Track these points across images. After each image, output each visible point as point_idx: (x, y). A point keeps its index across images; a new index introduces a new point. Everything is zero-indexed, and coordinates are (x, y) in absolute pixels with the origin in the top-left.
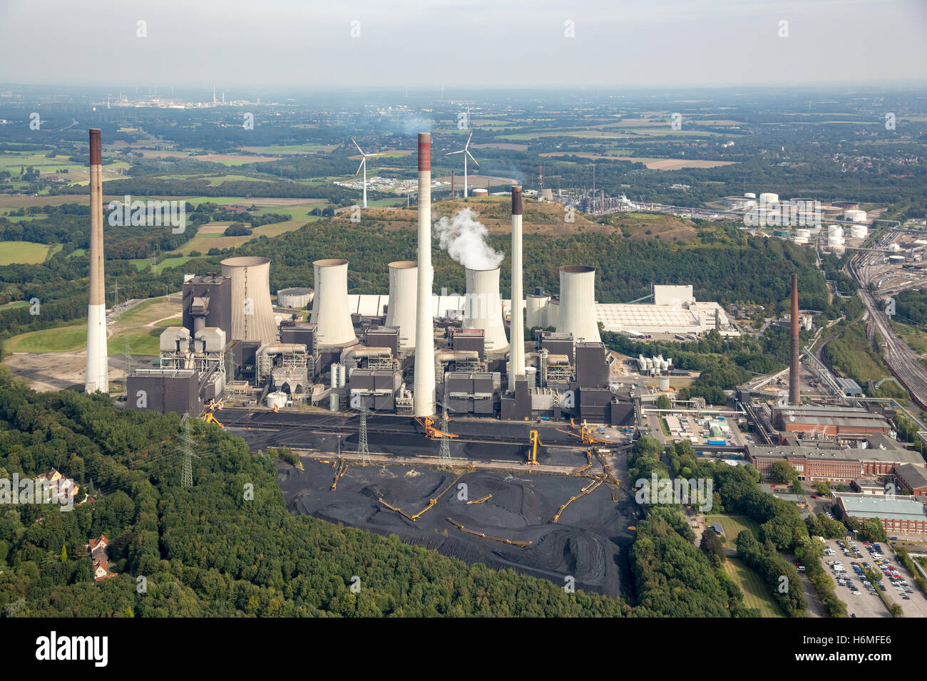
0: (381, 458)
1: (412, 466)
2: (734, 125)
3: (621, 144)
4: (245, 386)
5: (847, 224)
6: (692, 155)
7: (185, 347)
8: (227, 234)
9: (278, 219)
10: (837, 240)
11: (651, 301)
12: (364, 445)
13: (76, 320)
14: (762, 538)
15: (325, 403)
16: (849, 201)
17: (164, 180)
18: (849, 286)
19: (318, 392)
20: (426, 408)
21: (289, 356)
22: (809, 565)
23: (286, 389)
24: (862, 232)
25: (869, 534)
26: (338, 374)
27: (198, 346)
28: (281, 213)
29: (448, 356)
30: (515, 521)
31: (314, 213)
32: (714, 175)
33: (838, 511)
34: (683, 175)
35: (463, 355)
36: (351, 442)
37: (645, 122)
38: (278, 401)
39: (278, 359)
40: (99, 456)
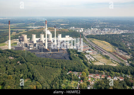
0: (44, 53)
1: (47, 53)
2: (68, 20)
3: (57, 22)
4: (26, 48)
5: (81, 30)
6: (65, 23)
8: (16, 33)
9: (21, 31)
10: (81, 31)
11: (65, 37)
12: (42, 51)
13: (3, 43)
14: (80, 55)
15: (36, 48)
16: (81, 28)
18: (82, 35)
19: (35, 47)
20: (47, 48)
22: (84, 56)
23: (31, 47)
24: (83, 30)
25: (88, 54)
26: (37, 45)
27: (21, 44)
28: (22, 31)
29: (48, 43)
31: (26, 30)
32: (68, 25)
33: (86, 52)
34: (65, 25)
35: (50, 43)
36: (41, 51)
37: (59, 20)
38: (31, 49)
39: (30, 45)
40: (15, 55)
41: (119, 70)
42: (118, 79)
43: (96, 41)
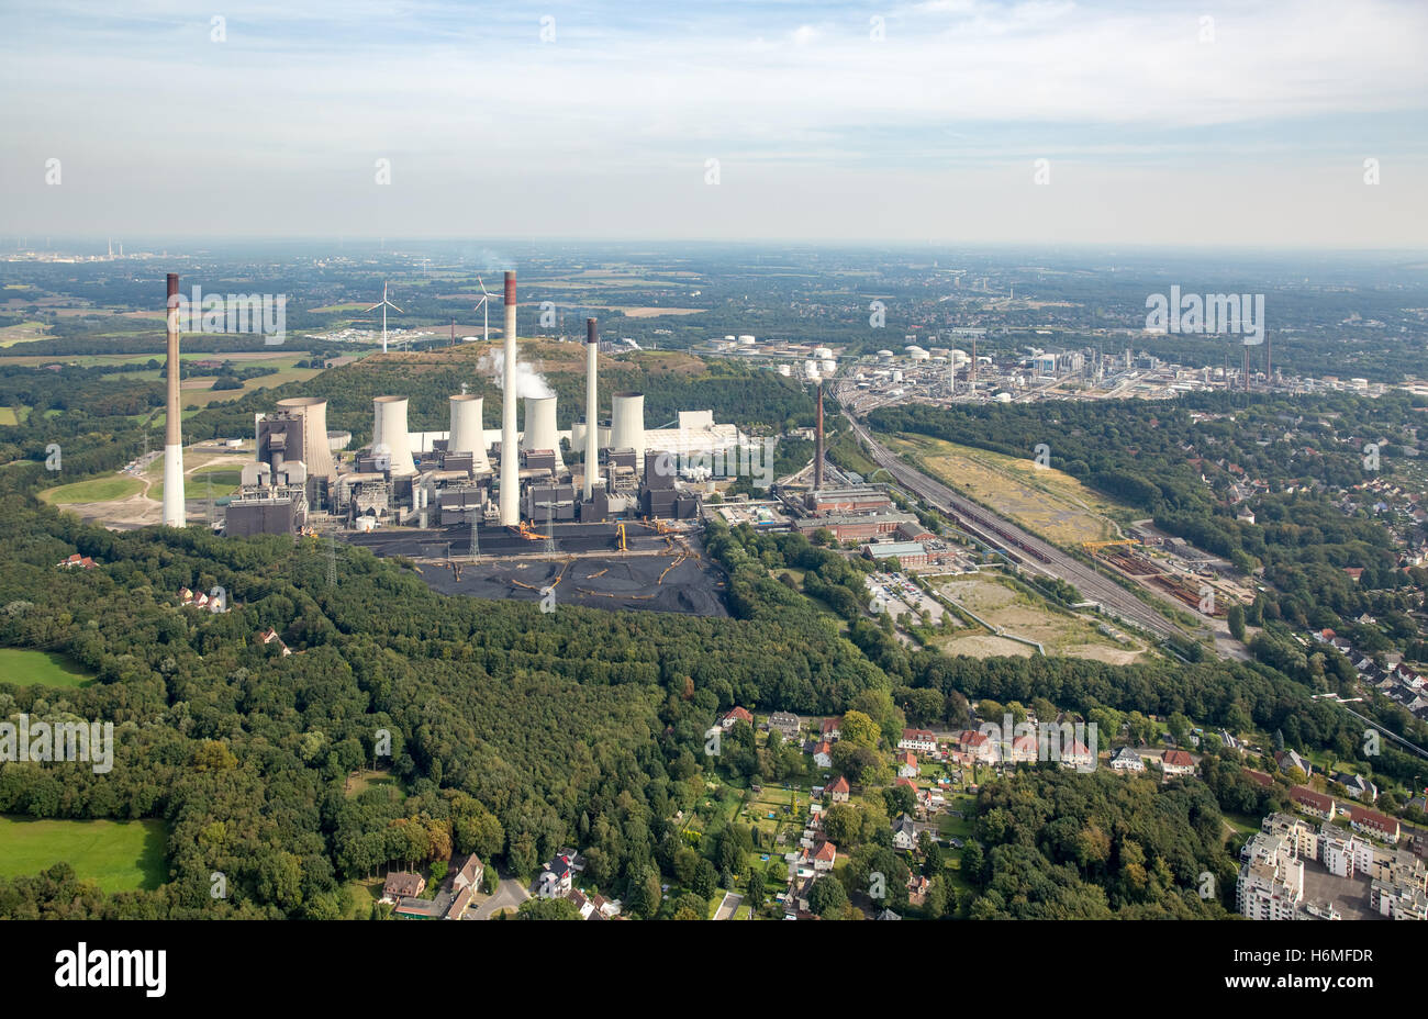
0: (487, 558)
1: (522, 561)
2: (695, 276)
3: (592, 294)
4: (325, 515)
5: (819, 360)
6: (665, 303)
7: (267, 481)
8: (216, 388)
9: (265, 372)
10: (813, 373)
11: (676, 426)
12: (475, 547)
13: (103, 473)
14: (820, 575)
15: (416, 522)
16: (816, 341)
17: (109, 338)
18: (833, 406)
19: (404, 513)
20: (512, 518)
21: (370, 484)
22: (858, 588)
23: (371, 512)
24: (831, 367)
25: (890, 567)
26: (420, 496)
27: (281, 479)
28: (267, 366)
29: (526, 474)
30: (629, 584)
31: (302, 365)
32: (692, 321)
33: (867, 555)
34: (663, 321)
35: (538, 472)
36: (462, 546)
37: (608, 272)
38: (366, 524)
39: (357, 488)
40: (229, 573)
41: (1160, 692)
42: (1148, 763)
43: (954, 463)
